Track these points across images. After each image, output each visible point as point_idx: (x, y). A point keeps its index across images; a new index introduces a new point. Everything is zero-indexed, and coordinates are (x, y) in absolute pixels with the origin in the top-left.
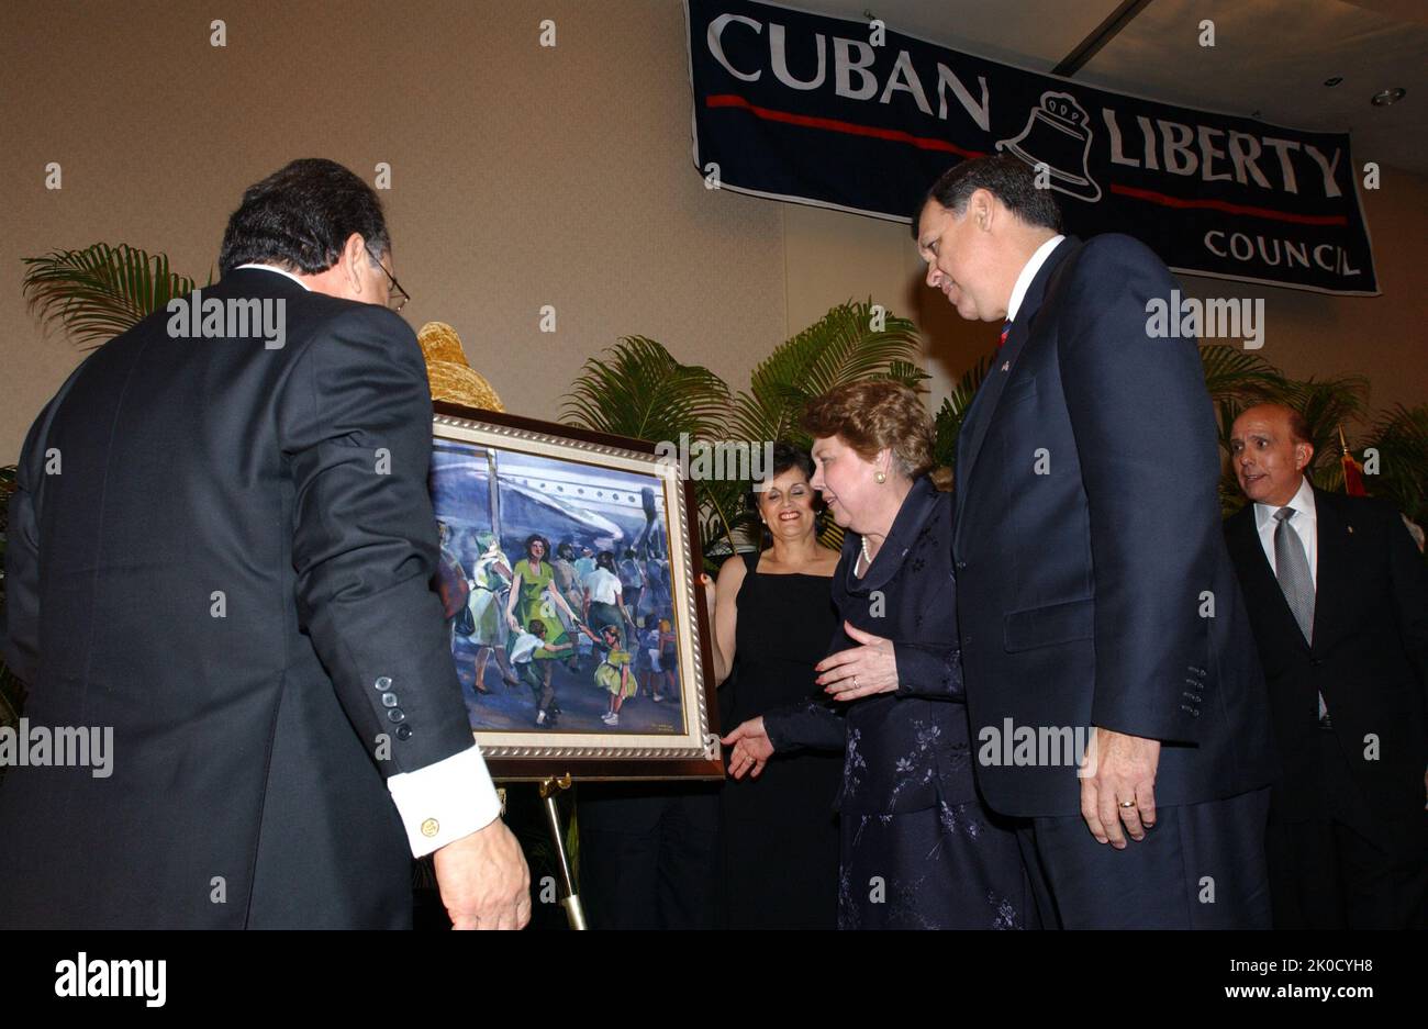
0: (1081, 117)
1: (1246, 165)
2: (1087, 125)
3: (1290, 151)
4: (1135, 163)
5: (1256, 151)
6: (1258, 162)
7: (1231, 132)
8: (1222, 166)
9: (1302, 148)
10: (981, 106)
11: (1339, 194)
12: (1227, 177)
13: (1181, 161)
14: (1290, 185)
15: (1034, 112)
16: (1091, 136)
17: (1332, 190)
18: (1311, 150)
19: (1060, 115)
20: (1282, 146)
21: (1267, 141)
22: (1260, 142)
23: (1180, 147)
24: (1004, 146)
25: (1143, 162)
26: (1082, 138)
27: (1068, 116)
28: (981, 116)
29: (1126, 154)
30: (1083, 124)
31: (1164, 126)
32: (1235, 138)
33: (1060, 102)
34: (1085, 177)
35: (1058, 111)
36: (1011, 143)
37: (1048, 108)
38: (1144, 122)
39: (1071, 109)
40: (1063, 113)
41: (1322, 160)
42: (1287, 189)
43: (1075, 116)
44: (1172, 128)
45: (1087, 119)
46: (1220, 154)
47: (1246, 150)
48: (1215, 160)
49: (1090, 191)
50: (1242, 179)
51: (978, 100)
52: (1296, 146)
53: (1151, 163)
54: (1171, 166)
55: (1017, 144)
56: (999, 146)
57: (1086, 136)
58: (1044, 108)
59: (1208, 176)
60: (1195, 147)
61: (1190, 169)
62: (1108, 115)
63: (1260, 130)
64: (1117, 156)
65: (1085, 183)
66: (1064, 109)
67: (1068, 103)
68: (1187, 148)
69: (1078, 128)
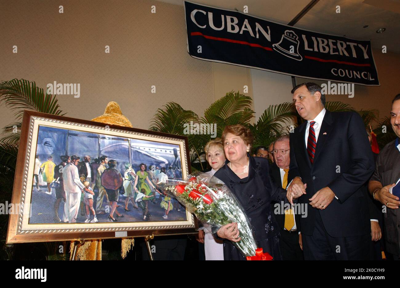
0: (296, 37)
1: (342, 50)
2: (298, 39)
3: (354, 46)
4: (311, 50)
5: (345, 46)
6: (345, 49)
7: (338, 41)
8: (336, 50)
9: (357, 45)
10: (268, 34)
11: (368, 58)
12: (337, 53)
13: (324, 49)
14: (355, 55)
15: (283, 36)
16: (299, 42)
17: (366, 57)
18: (360, 46)
19: (290, 37)
20: (352, 45)
21: (348, 43)
22: (346, 44)
23: (324, 45)
24: (275, 45)
25: (314, 49)
26: (297, 43)
27: (292, 37)
28: (268, 37)
29: (309, 47)
30: (297, 39)
31: (319, 39)
32: (339, 43)
33: (290, 33)
35: (289, 36)
36: (277, 45)
37: (287, 35)
38: (314, 38)
39: (293, 35)
40: (291, 36)
41: (363, 48)
42: (354, 56)
44: (321, 40)
45: (298, 38)
46: (335, 47)
47: (342, 46)
48: (334, 49)
49: (299, 58)
50: (341, 54)
51: (267, 32)
52: (356, 44)
53: (316, 50)
54: (322, 50)
55: (279, 45)
56: (273, 46)
57: (298, 42)
58: (286, 35)
59: (332, 53)
60: (328, 45)
61: (327, 51)
62: (304, 36)
63: (346, 40)
64: (306, 48)
65: (298, 55)
66: (291, 35)
68: (326, 45)
69: (295, 40)
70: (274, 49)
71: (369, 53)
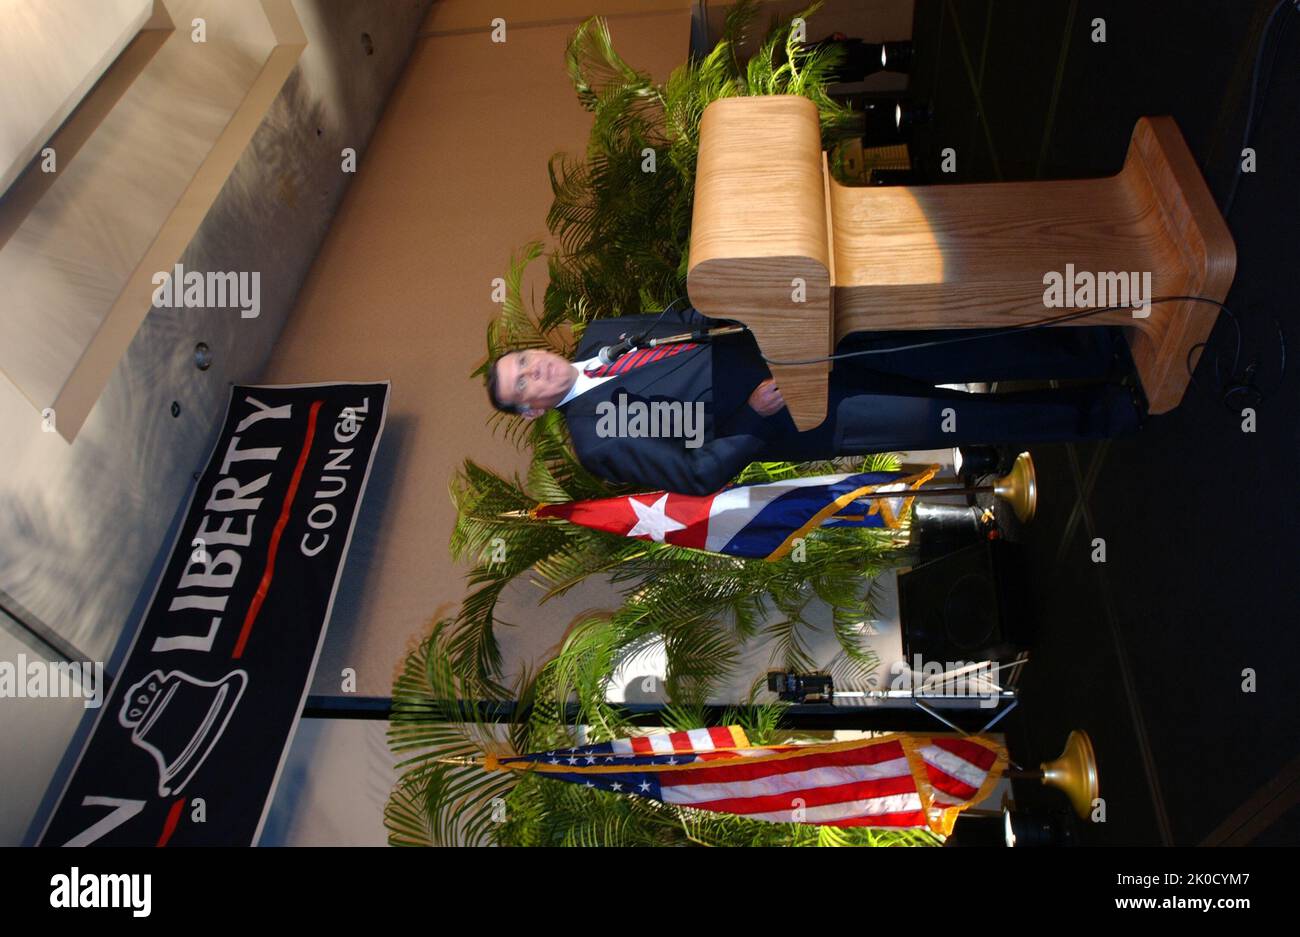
0: (155, 679)
1: (244, 497)
2: (166, 675)
3: (240, 447)
4: (216, 622)
5: (231, 483)
6: (242, 484)
7: (208, 507)
8: (239, 521)
9: (238, 435)
10: (116, 808)
11: (289, 407)
12: (251, 519)
13: (224, 569)
14: (271, 453)
15: (137, 739)
16: (176, 673)
17: (284, 412)
18: (243, 426)
19: (147, 706)
20: (233, 455)
21: (225, 470)
22: (224, 477)
23: (211, 567)
24: (166, 785)
25: (216, 613)
26: (177, 684)
27: (151, 695)
28: (128, 809)
29: (204, 633)
30: (163, 679)
31: (187, 580)
32: (214, 504)
33: (134, 704)
34: (219, 687)
35: (143, 707)
36: (165, 775)
37: (136, 719)
38: (178, 604)
39: (144, 690)
40: (146, 702)
41: (254, 418)
42: (274, 457)
43: (152, 687)
44: (190, 573)
45: (158, 673)
46: (228, 522)
47: (226, 494)
48: (232, 530)
49: (235, 683)
50: (255, 504)
51: (107, 811)
52: (235, 441)
53: (219, 603)
54: (227, 581)
55: (168, 765)
56: (164, 792)
57: (175, 679)
58: (136, 725)
59: (244, 540)
60: (213, 550)
61: (233, 558)
62: (162, 645)
63: (213, 476)
64: (203, 644)
65: (225, 688)
66: (143, 699)
67: (138, 693)
68: (213, 559)
69: (166, 687)
70: (177, 792)
71: (275, 398)
